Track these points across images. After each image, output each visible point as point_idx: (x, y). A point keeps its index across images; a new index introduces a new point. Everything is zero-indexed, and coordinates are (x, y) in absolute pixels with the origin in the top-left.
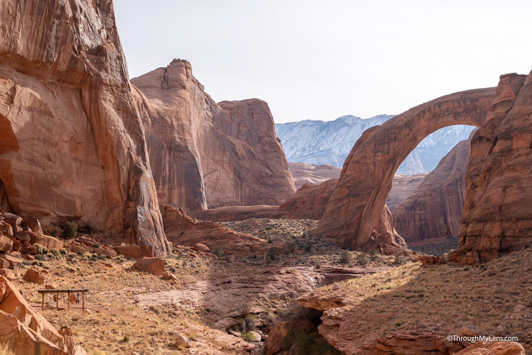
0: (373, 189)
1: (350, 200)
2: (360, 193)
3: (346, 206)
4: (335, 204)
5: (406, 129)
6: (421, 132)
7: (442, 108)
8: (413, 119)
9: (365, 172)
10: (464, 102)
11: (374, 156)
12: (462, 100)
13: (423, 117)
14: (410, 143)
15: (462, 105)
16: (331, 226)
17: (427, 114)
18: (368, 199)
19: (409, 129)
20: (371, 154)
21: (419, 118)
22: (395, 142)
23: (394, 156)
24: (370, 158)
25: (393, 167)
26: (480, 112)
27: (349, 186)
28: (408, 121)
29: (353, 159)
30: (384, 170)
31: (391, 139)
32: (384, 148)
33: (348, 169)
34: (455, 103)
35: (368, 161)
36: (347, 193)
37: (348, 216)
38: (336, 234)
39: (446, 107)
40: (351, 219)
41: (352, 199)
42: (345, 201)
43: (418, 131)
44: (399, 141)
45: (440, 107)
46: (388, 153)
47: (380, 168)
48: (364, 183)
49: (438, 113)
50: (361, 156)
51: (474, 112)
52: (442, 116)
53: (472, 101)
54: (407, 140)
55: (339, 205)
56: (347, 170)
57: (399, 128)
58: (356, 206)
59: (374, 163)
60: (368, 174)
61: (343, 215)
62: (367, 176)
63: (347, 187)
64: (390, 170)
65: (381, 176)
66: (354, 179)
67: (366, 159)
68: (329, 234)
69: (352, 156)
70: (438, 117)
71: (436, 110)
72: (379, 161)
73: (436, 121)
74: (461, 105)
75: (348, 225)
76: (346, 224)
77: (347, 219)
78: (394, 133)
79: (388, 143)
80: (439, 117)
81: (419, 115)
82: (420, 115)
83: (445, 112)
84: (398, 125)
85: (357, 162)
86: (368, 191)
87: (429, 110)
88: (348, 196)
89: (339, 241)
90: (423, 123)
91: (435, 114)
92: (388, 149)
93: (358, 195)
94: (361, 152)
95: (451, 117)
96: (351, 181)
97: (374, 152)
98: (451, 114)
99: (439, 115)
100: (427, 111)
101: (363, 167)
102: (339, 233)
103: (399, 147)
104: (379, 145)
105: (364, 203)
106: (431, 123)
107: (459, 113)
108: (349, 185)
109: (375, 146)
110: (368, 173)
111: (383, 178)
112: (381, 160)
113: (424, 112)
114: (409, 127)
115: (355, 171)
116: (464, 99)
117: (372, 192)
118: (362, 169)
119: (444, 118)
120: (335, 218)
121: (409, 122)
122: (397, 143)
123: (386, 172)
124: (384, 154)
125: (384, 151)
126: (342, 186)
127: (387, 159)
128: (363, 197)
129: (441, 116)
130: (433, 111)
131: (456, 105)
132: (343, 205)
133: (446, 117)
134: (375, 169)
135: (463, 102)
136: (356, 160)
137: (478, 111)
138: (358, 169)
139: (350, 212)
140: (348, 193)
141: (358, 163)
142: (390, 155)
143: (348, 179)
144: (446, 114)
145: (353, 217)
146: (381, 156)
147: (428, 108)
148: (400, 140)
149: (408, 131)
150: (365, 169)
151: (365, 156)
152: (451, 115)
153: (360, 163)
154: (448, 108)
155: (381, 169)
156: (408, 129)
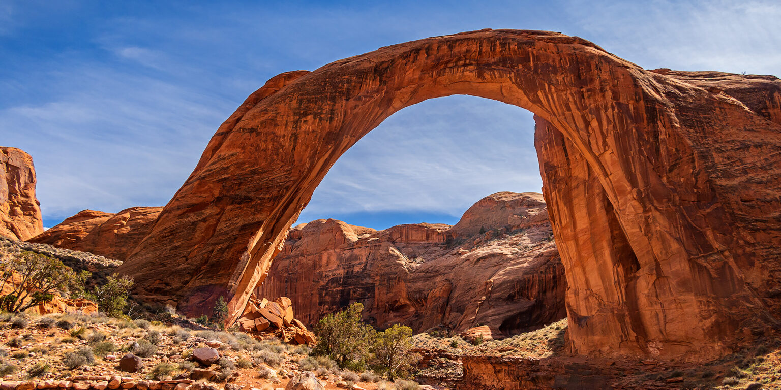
0: (287, 189)
1: (223, 210)
2: (252, 195)
3: (212, 222)
4: (181, 216)
5: (375, 79)
6: (403, 90)
7: (456, 50)
8: (393, 61)
9: (269, 152)
10: (503, 45)
11: (296, 122)
12: (499, 39)
13: (413, 62)
14: (377, 109)
15: (498, 49)
16: (163, 265)
17: (422, 57)
18: (272, 211)
19: (381, 81)
20: (288, 116)
21: (404, 62)
22: (347, 100)
23: (342, 127)
24: (287, 124)
25: (333, 153)
26: (536, 66)
27: (225, 179)
28: (383, 63)
29: (240, 124)
30: (315, 153)
31: (339, 93)
32: (322, 109)
33: (225, 144)
34: (485, 44)
35: (280, 131)
36: (216, 193)
37: (216, 244)
38: (176, 284)
39: (464, 49)
40: (222, 251)
41: (229, 207)
42: (208, 212)
43: (398, 89)
44: (356, 99)
45: (451, 47)
46: (331, 119)
47: (307, 147)
48: (265, 175)
49: (446, 59)
50: (262, 119)
51: (520, 67)
52: (453, 67)
53: (520, 44)
54: (373, 100)
55: (192, 218)
56: (222, 148)
57: (361, 74)
58: (240, 222)
59: (295, 137)
60: (275, 157)
61: (199, 242)
62: (272, 160)
63: (219, 181)
64: (327, 156)
65: (308, 165)
66: (239, 165)
67: (276, 125)
68: (157, 285)
69: (238, 120)
70: (442, 66)
71: (441, 53)
72: (307, 133)
73: (439, 74)
74: (494, 49)
75: (212, 265)
76: (206, 262)
77: (212, 252)
78: (349, 82)
79: (333, 99)
80: (445, 68)
81: (405, 56)
82: (407, 57)
83: (459, 59)
84: (358, 68)
85: (252, 130)
86: (275, 193)
87: (428, 50)
88: (218, 200)
89: (184, 304)
90: (412, 73)
91: (439, 60)
92: (332, 112)
93: (247, 199)
94: (266, 111)
95: (471, 71)
96: (232, 169)
97: (295, 114)
98: (471, 64)
99: (447, 63)
100: (424, 51)
101: (266, 141)
102: (187, 283)
103: (356, 111)
104: (309, 101)
105: (260, 217)
106: (427, 75)
107: (488, 65)
108: (226, 176)
109: (300, 102)
110: (277, 155)
111: (310, 170)
112: (313, 131)
113: (417, 51)
114: (381, 75)
115: (243, 148)
116: (504, 39)
117: (282, 196)
118: (263, 146)
119: (455, 69)
120: (176, 248)
121: (385, 65)
122: (352, 102)
123: (319, 159)
124: (321, 119)
125: (321, 113)
126: (204, 178)
127: (327, 130)
128: (261, 204)
129: (451, 65)
130: (435, 52)
131: (486, 48)
132: (204, 220)
133: (462, 68)
134: (294, 149)
135: (500, 44)
136: (249, 127)
137: (532, 64)
138: (252, 145)
139: (221, 234)
140: (220, 193)
141: (254, 134)
142: (335, 123)
143: (224, 164)
144: (462, 62)
145: (229, 247)
146: (313, 123)
147: (427, 46)
148: (360, 98)
149: (378, 83)
150: (270, 146)
151: (273, 119)
152: (472, 67)
153: (258, 134)
154: (468, 51)
155: (309, 149)
156: (378, 79)
